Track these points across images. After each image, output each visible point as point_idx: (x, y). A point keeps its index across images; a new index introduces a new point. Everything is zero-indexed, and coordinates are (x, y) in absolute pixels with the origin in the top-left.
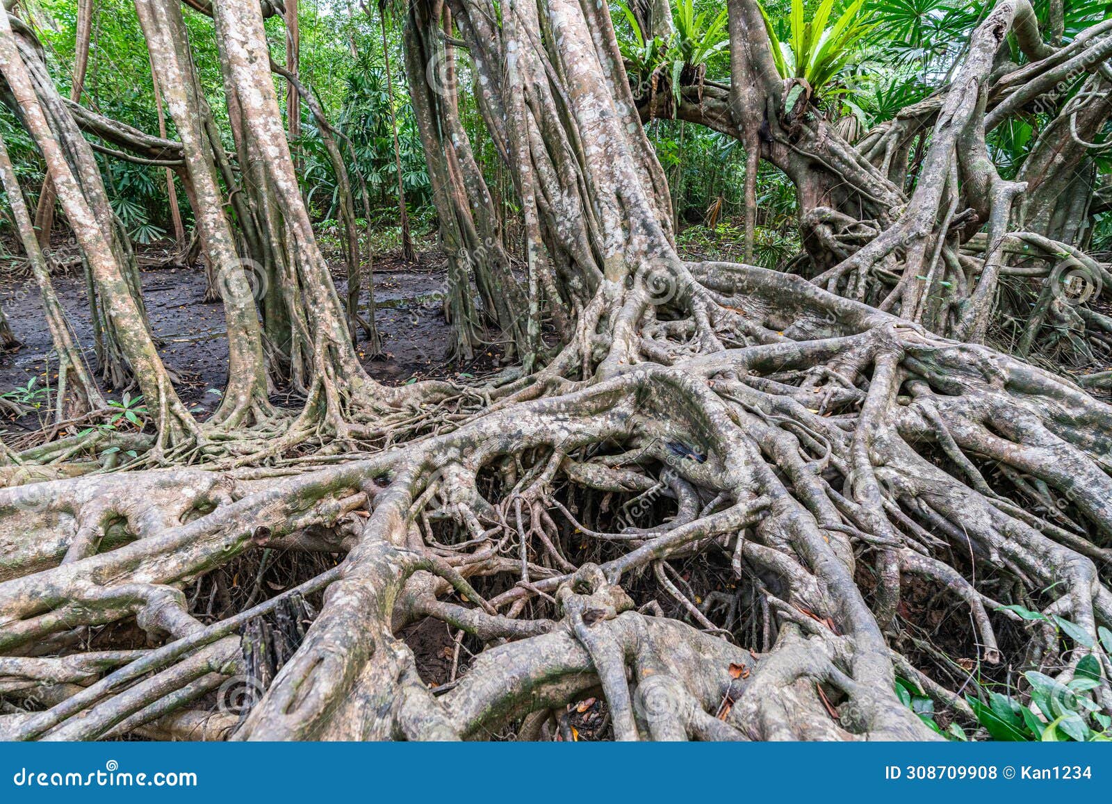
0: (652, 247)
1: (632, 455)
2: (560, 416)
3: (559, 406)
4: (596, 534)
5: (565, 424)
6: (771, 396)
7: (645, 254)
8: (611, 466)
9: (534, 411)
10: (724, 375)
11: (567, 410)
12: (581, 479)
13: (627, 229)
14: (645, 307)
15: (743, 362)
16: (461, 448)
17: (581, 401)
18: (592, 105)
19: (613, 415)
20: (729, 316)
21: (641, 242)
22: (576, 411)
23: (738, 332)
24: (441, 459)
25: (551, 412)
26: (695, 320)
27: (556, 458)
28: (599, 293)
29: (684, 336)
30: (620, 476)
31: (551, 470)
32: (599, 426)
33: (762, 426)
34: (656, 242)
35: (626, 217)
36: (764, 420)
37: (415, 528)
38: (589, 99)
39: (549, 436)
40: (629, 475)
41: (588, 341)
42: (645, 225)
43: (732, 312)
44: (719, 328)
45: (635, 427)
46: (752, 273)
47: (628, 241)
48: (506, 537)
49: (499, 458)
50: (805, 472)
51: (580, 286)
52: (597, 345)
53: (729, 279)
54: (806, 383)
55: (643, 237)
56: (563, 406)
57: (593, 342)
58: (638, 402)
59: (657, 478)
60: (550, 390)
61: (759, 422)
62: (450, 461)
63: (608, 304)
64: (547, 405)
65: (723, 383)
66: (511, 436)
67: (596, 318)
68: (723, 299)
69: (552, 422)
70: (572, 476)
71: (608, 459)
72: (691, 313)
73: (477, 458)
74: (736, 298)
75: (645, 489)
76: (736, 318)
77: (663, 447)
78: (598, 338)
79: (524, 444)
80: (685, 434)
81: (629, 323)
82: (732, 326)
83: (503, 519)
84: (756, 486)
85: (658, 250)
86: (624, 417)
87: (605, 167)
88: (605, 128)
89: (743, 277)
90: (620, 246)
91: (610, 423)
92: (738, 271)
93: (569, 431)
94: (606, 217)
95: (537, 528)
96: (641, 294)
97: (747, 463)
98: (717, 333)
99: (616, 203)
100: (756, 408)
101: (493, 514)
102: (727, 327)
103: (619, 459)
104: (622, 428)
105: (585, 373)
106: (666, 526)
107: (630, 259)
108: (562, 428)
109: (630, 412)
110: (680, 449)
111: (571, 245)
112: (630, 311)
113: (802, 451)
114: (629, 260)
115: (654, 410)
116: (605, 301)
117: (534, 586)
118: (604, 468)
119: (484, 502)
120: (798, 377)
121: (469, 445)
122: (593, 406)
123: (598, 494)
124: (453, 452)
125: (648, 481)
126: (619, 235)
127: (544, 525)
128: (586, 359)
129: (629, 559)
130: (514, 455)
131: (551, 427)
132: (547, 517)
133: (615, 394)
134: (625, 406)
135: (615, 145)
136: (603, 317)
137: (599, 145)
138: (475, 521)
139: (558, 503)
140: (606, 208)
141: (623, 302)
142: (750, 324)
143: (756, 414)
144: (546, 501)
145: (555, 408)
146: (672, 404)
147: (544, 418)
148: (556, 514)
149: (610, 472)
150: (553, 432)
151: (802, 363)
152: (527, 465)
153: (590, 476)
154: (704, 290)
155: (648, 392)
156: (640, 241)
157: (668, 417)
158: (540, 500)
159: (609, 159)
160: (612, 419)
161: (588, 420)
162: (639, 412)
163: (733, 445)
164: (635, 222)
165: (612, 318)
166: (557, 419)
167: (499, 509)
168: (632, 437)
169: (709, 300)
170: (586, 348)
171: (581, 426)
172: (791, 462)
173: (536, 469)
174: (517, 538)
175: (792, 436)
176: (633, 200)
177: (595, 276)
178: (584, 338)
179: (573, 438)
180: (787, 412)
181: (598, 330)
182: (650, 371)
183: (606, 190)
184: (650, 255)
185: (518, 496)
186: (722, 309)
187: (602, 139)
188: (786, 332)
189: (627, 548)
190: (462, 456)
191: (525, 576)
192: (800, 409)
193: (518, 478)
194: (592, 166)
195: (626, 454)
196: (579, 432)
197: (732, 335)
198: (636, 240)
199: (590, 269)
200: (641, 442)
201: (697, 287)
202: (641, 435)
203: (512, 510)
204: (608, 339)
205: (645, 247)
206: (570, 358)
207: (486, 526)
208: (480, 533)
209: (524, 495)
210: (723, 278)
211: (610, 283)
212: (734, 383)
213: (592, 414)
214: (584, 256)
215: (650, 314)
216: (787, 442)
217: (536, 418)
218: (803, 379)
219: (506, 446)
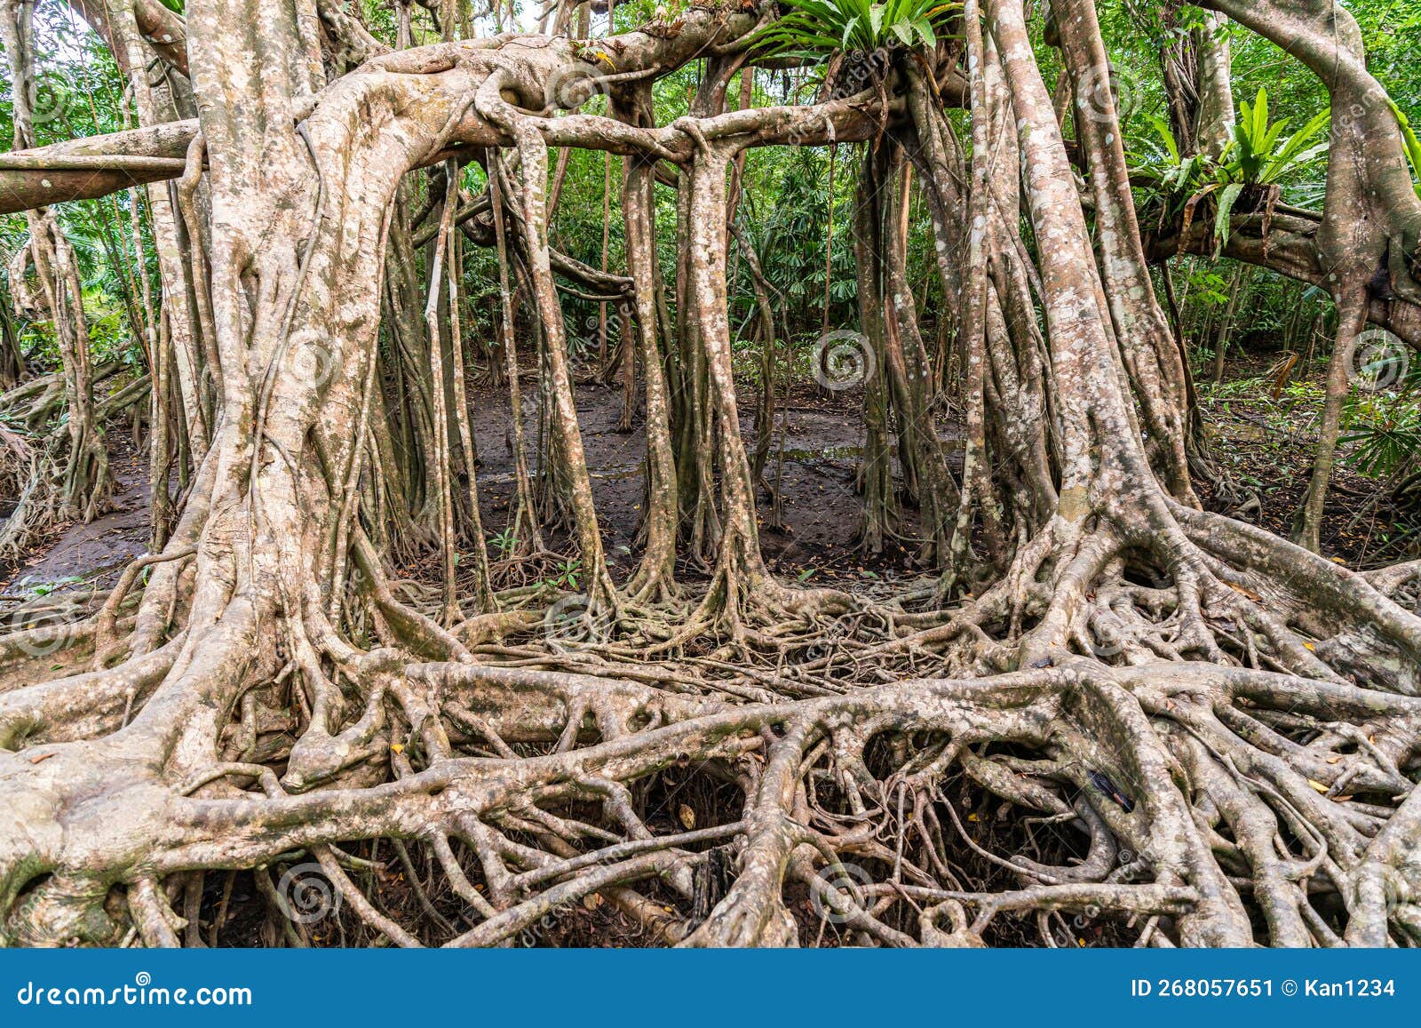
0: (1128, 487)
1: (1044, 765)
2: (964, 703)
3: (964, 693)
4: (981, 851)
5: (968, 714)
6: (1252, 749)
7: (1118, 493)
8: (1016, 771)
9: (935, 692)
10: (1192, 697)
11: (973, 699)
12: (978, 777)
13: (1096, 457)
14: (1108, 558)
15: (1225, 687)
16: (854, 715)
17: (991, 692)
18: (1071, 302)
19: (1028, 713)
20: (1232, 599)
21: (1112, 481)
22: (983, 701)
23: (1243, 625)
24: (833, 722)
25: (953, 697)
26: (1178, 594)
27: (951, 750)
28: (1047, 529)
29: (1159, 611)
30: (1025, 787)
31: (943, 761)
32: (1009, 723)
33: (1228, 786)
34: (1136, 481)
35: (1096, 443)
36: (1234, 778)
37: (802, 786)
38: (1069, 294)
39: (947, 725)
40: (1037, 790)
41: (1022, 589)
42: (1121, 457)
43: (1238, 593)
44: (1214, 612)
45: (1054, 734)
46: (1279, 549)
47: (1096, 473)
48: (885, 823)
49: (889, 733)
50: (1271, 872)
51: (1027, 504)
52: (1033, 596)
53: (1242, 546)
54: (1319, 742)
55: (1117, 473)
56: (969, 694)
57: (1029, 592)
58: (1063, 704)
59: (1071, 806)
60: (964, 639)
61: (1226, 779)
62: (842, 725)
63: (1057, 547)
64: (950, 688)
65: (1186, 711)
66: (905, 715)
67: (1037, 561)
68: (1228, 571)
69: (953, 709)
70: (968, 771)
71: (1014, 762)
72: (1173, 583)
73: (869, 727)
74: (1250, 575)
75: (1053, 813)
76: (1244, 603)
77: (1083, 773)
78: (1036, 587)
79: (919, 726)
80: (1113, 768)
81: (1079, 584)
82: (1235, 614)
83: (885, 801)
84: (1185, 870)
85: (1137, 492)
86: (1042, 721)
87: (1077, 378)
88: (1084, 331)
89: (1264, 551)
90: (1083, 478)
91: (1022, 723)
92: (1258, 540)
93: (971, 725)
94: (1070, 440)
95: (918, 819)
96: (1105, 542)
97: (1178, 839)
98: (1207, 619)
99: (1086, 424)
100: (1226, 758)
101: (875, 791)
102: (1226, 614)
103: (1027, 765)
104: (1037, 732)
105: (1013, 627)
106: (1067, 871)
107: (1097, 500)
108: (964, 718)
109: (1051, 716)
110: (1104, 783)
111: (1021, 453)
112: (1082, 567)
113: (1279, 840)
114: (1093, 499)
115: (1081, 721)
116: (1054, 542)
117: (904, 888)
118: (1008, 772)
119: (869, 775)
120: (1311, 729)
121: (862, 713)
122: (1005, 699)
123: (996, 800)
124: (846, 717)
125: (1060, 804)
126: (1085, 464)
127: (926, 818)
128: (1016, 611)
129: (1010, 898)
130: (906, 734)
131: (951, 715)
132: (932, 812)
133: (1034, 692)
134: (1045, 706)
135: (1094, 354)
136: (1048, 562)
137: (1074, 352)
138: (857, 795)
139: (946, 800)
140: (1071, 428)
141: (1077, 549)
142: (1265, 617)
143: (1224, 766)
144: (933, 794)
145: (959, 693)
146: (1103, 725)
147: (945, 702)
148: (940, 809)
149: (1014, 779)
150: (952, 721)
151: (1324, 711)
152: (918, 744)
153: (988, 777)
154: (1198, 553)
155: (1077, 698)
156: (1111, 477)
157: (1096, 738)
158: (927, 791)
159: (1085, 369)
160: (1026, 719)
161: (996, 713)
162: (1063, 717)
163: (1165, 811)
164: (1109, 451)
165: (1059, 569)
166: (960, 707)
167: (883, 787)
168: (1049, 744)
169: (1205, 571)
170: (1019, 599)
171: (985, 720)
172: (1255, 851)
173: (929, 751)
174: (896, 829)
175: (1270, 816)
176: (1109, 425)
177: (1047, 500)
178: (1018, 585)
179: (974, 732)
180: (1272, 779)
181: (1038, 578)
182: (1083, 675)
183: (1075, 407)
184: (1124, 497)
185: (903, 778)
186: (1222, 587)
187: (1078, 344)
188: (1321, 646)
189: (1011, 882)
190: (854, 722)
191: (897, 873)
192: (1293, 782)
193: (908, 757)
194: (1060, 375)
195: (1037, 763)
196: (983, 727)
197: (1232, 627)
198: (1106, 476)
199: (1042, 489)
200: (1058, 754)
201: (1188, 548)
202: (1060, 747)
203: (896, 793)
204: (1048, 593)
205: (1118, 485)
206: (996, 602)
207: (869, 803)
208: (860, 810)
209: (910, 780)
210: (1232, 543)
211: (1063, 521)
212: (1203, 715)
213: (1002, 708)
214: (1037, 469)
215: (1114, 568)
216: (1259, 825)
217: (936, 701)
218: (1319, 734)
219: (900, 723)
